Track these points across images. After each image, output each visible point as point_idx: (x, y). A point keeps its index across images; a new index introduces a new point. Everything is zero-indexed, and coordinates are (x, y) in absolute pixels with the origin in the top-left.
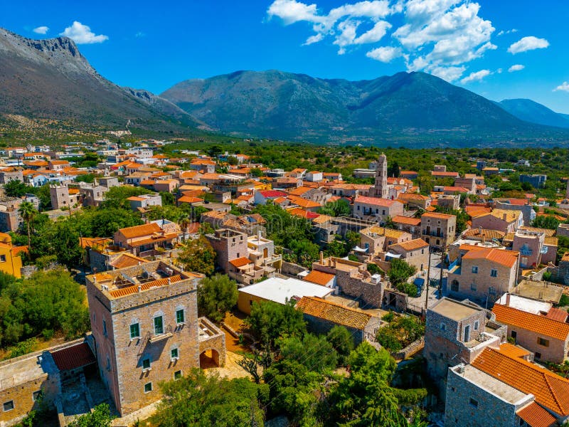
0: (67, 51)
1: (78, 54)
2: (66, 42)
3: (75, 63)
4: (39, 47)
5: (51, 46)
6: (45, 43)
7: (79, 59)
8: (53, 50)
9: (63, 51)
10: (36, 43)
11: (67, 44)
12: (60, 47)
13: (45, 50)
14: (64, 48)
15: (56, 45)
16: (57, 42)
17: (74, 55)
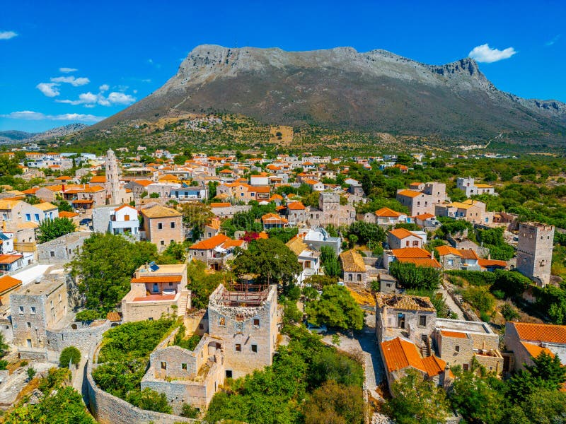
0: (467, 71)
1: (476, 72)
2: (467, 63)
3: (470, 81)
4: (441, 72)
5: (452, 68)
6: (447, 68)
7: (476, 77)
8: (453, 72)
9: (462, 71)
10: (440, 68)
11: (468, 65)
12: (460, 68)
13: (446, 74)
14: (464, 69)
15: (457, 67)
16: (459, 64)
17: (471, 74)
